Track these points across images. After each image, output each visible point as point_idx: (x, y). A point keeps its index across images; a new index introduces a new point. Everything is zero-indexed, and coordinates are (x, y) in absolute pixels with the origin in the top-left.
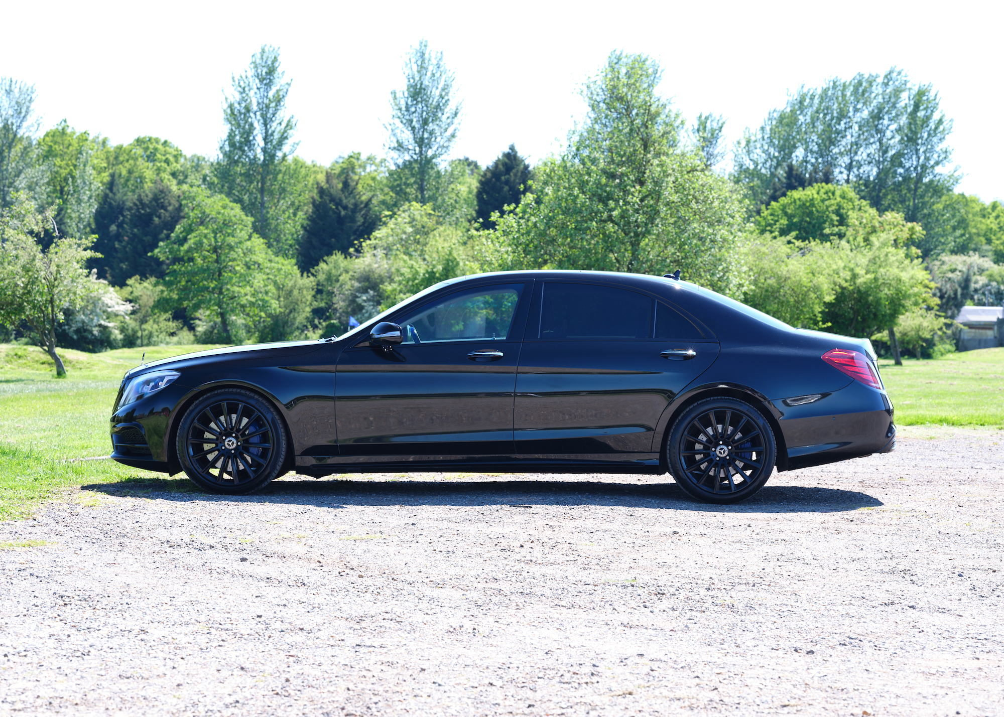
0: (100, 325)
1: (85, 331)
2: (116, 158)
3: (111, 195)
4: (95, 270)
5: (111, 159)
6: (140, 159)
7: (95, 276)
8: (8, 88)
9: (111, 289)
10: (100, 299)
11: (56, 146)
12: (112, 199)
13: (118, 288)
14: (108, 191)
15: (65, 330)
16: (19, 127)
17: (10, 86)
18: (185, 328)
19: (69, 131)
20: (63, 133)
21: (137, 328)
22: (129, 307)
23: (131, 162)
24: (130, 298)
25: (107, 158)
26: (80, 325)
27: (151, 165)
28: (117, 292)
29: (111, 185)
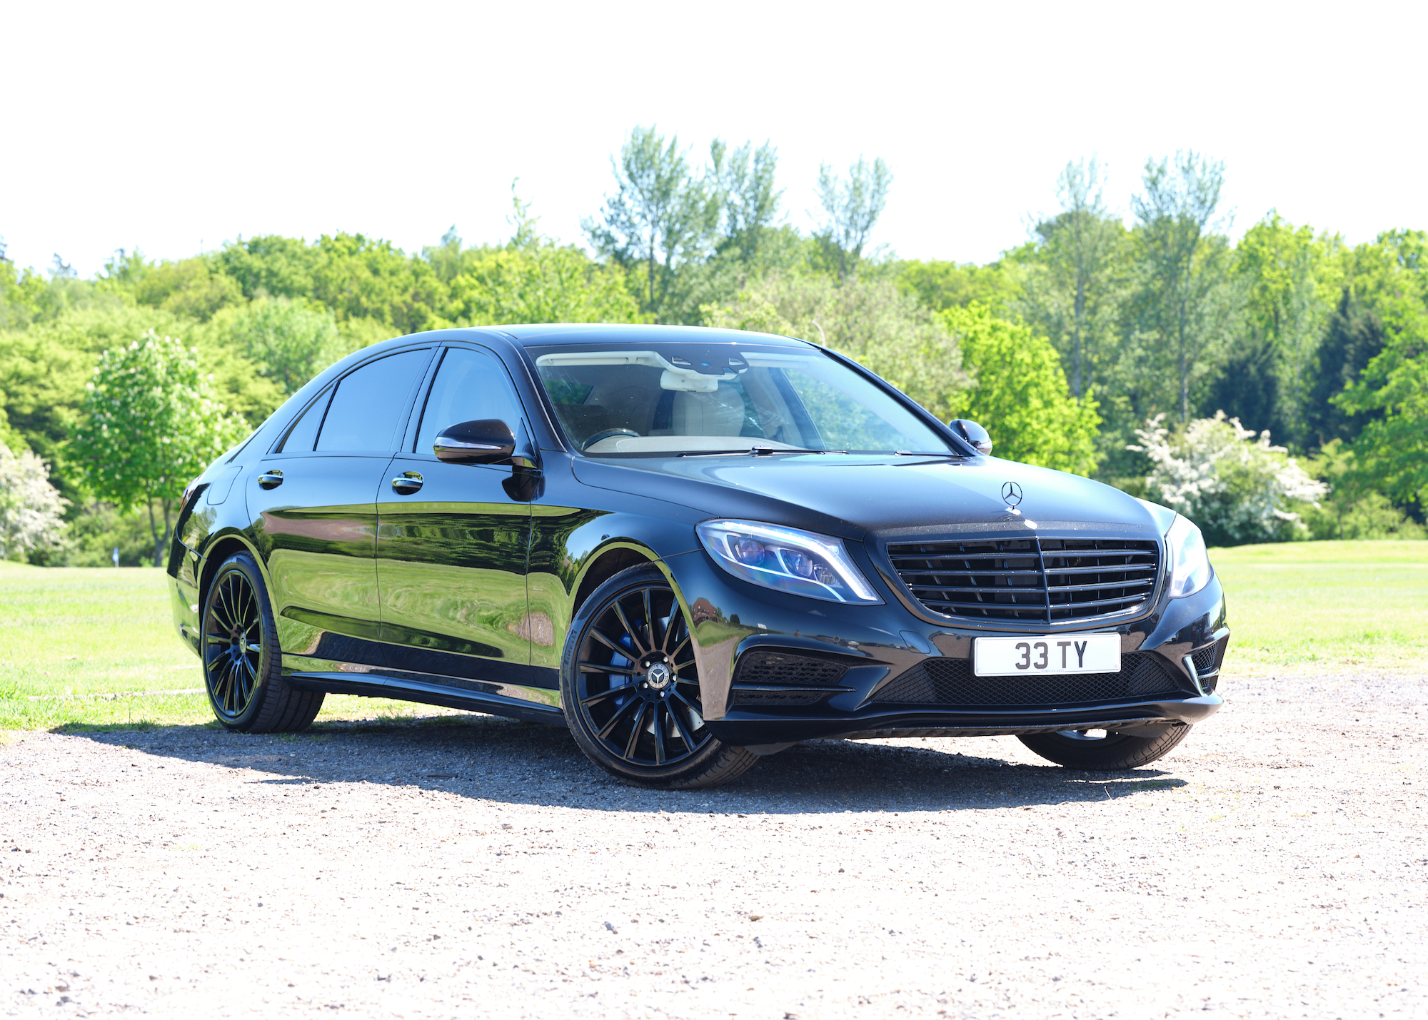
0: (1276, 518)
1: (1254, 526)
2: (1358, 264)
3: (1342, 320)
4: (1266, 433)
5: (1351, 266)
6: (1395, 264)
7: (1267, 442)
8: (1186, 165)
9: (1293, 461)
10: (1273, 477)
11: (1265, 249)
12: (1343, 326)
13: (1304, 460)
14: (1339, 315)
15: (1221, 526)
16: (1202, 222)
17: (1189, 161)
18: (1410, 520)
19: (1281, 225)
20: (1275, 229)
21: (1335, 520)
22: (1321, 489)
23: (1381, 269)
24: (1325, 474)
25: (1344, 265)
26: (1244, 518)
27: (1410, 272)
28: (1301, 466)
29: (1344, 305)
